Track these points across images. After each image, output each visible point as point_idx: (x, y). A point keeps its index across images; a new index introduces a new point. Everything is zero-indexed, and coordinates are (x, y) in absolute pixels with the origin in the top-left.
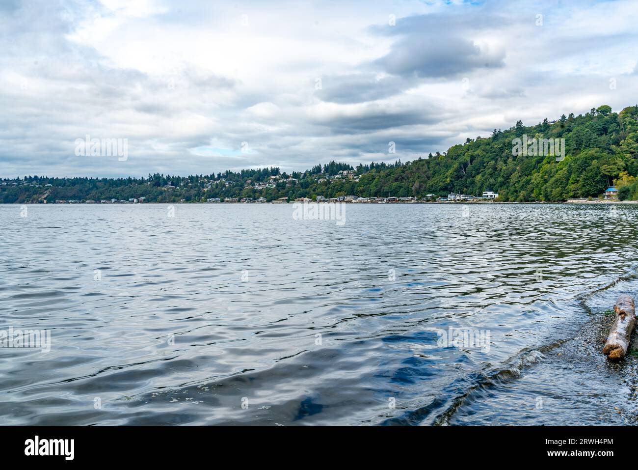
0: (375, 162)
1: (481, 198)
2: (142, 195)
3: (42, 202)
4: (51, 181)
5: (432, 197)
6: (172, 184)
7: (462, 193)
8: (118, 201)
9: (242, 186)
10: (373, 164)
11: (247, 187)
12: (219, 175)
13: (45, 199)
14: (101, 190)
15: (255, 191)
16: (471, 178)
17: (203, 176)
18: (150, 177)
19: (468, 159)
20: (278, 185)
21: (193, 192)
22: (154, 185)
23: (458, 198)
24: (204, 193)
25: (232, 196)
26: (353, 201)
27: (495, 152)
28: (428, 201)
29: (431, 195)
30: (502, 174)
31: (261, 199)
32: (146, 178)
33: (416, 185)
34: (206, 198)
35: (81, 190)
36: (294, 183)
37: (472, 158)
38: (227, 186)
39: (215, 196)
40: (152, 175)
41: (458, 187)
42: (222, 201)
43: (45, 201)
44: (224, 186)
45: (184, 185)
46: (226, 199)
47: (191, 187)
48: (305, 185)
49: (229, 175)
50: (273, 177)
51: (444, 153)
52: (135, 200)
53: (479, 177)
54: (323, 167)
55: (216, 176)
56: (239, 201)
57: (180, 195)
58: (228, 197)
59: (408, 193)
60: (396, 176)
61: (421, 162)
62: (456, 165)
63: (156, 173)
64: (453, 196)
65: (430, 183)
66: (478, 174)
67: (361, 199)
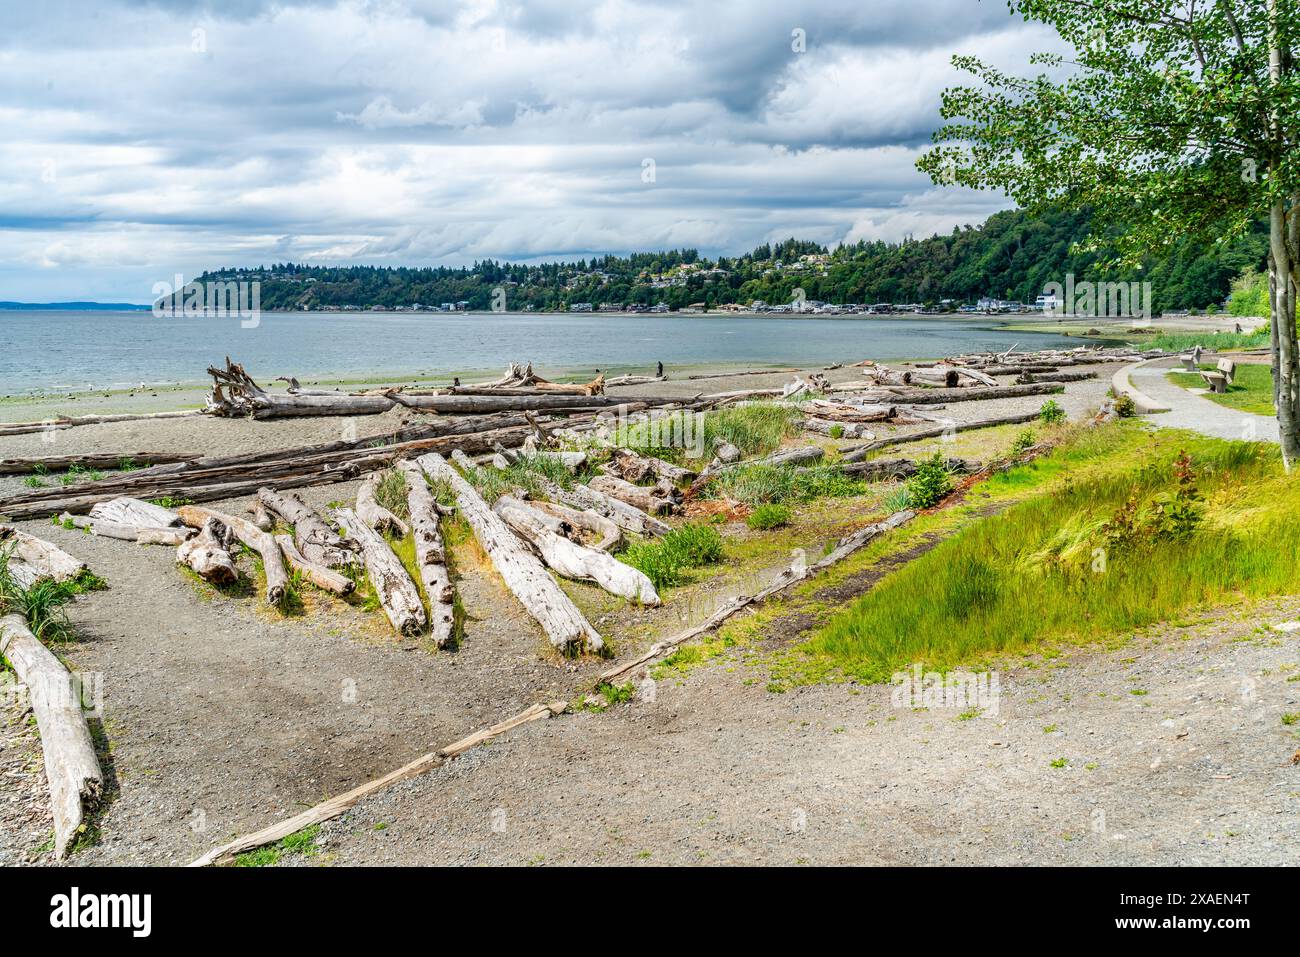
0: (866, 241)
1: (1032, 307)
2: (463, 298)
3: (300, 309)
4: (316, 272)
5: (950, 304)
6: (514, 279)
7: (1003, 297)
8: (424, 309)
9: (630, 282)
10: (862, 243)
11: (638, 283)
12: (593, 263)
13: (306, 303)
14: (395, 288)
15: (651, 292)
16: (1020, 272)
17: (566, 264)
18: (477, 267)
19: (1018, 237)
20: (691, 281)
21: (549, 292)
22: (483, 281)
23: (995, 307)
24: (565, 295)
25: (613, 300)
26: (816, 310)
27: (1066, 225)
28: (943, 310)
29: (948, 301)
30: (1074, 264)
31: (661, 305)
32: (470, 268)
33: (925, 283)
34: (568, 304)
35: (363, 289)
36: (717, 277)
37: (1026, 235)
38: (605, 282)
39: (583, 299)
40: (480, 263)
41: (997, 288)
42: (596, 309)
43: (306, 307)
44: (600, 283)
45: (532, 281)
46: (603, 305)
47: (545, 285)
48: (736, 282)
49: (608, 264)
50: (685, 266)
51: (979, 226)
52: (452, 307)
53: (1034, 269)
54: (772, 249)
55: (588, 265)
56: (624, 309)
57: (526, 298)
58: (605, 301)
59: (911, 297)
60: (891, 266)
61: (937, 243)
62: (996, 248)
63: (487, 259)
64: (986, 304)
65: (950, 278)
66: (1034, 264)
67: (829, 306)
